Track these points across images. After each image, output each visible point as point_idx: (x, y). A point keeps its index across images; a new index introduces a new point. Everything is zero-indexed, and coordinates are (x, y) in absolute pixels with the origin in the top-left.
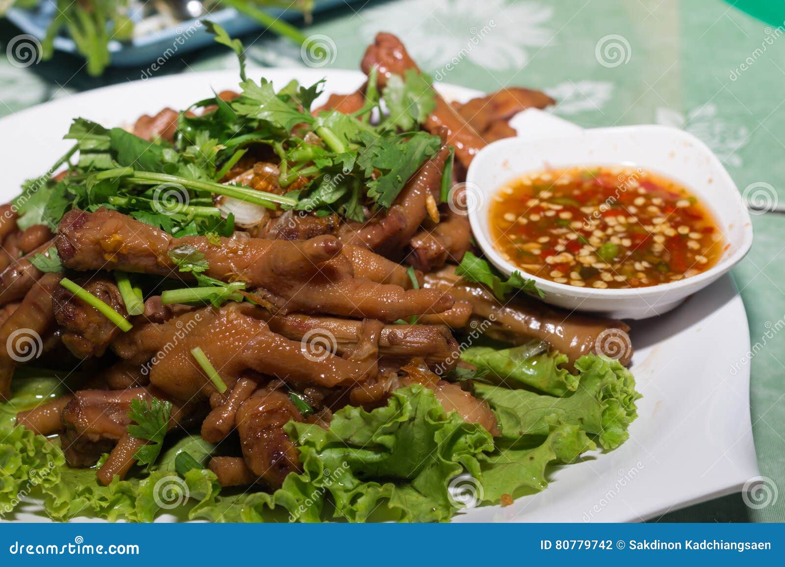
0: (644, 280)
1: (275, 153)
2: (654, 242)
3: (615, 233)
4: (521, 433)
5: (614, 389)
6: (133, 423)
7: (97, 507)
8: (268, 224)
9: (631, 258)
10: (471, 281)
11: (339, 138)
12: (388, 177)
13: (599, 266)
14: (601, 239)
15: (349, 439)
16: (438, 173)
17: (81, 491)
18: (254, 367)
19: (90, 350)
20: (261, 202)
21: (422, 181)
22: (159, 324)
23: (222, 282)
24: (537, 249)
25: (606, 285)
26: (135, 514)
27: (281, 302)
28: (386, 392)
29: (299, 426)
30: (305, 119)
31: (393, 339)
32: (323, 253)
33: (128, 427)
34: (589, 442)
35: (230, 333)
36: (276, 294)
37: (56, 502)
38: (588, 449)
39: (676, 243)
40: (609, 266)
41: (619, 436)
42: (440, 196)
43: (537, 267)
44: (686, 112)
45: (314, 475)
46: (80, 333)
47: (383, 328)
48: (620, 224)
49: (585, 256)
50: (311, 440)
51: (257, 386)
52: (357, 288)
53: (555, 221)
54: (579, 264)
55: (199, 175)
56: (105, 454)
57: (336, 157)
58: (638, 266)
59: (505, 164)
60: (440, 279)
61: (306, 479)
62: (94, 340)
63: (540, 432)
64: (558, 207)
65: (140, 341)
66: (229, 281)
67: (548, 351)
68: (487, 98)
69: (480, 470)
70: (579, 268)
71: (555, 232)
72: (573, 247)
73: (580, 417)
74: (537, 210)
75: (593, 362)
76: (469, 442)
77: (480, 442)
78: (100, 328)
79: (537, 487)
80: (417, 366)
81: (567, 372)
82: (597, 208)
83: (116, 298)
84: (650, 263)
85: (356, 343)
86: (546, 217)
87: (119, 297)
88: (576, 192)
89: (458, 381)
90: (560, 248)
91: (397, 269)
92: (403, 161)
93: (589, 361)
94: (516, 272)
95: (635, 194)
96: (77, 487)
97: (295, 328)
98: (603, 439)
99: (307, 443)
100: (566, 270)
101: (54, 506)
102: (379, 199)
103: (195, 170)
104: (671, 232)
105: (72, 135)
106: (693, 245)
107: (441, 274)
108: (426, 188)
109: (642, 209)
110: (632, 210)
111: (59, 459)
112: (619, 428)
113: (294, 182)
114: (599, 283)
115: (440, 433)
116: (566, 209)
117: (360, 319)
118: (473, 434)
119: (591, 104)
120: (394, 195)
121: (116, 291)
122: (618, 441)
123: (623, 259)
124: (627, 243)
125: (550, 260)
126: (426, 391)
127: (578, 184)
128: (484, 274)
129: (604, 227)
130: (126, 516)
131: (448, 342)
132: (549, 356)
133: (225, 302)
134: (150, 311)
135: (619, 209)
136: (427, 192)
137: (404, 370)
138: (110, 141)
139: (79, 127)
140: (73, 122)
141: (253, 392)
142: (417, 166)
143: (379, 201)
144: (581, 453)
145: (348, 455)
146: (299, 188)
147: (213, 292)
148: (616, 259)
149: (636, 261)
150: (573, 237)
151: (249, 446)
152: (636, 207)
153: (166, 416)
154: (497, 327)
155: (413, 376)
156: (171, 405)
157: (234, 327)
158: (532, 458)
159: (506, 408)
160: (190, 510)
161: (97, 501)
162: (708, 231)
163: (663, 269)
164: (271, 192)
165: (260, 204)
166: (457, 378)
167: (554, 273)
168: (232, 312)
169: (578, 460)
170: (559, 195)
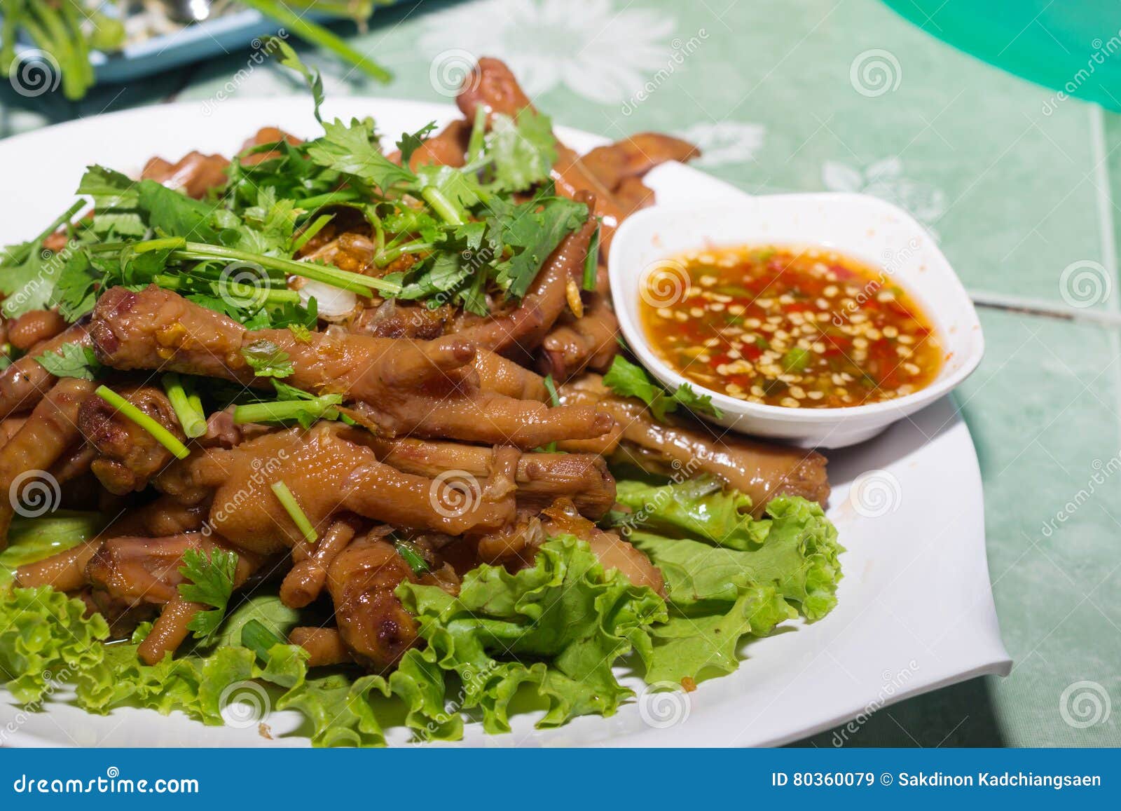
0: (846, 398)
1: (367, 220)
2: (854, 348)
3: (803, 335)
4: (695, 598)
5: (819, 542)
6: (187, 581)
7: (145, 693)
8: (361, 317)
9: (824, 369)
10: (622, 394)
11: (452, 202)
12: (522, 256)
13: (787, 379)
14: (785, 342)
15: (483, 608)
16: (582, 252)
17: (123, 673)
18: (354, 508)
19: (132, 482)
20: (353, 287)
21: (561, 262)
22: (226, 449)
23: (309, 394)
24: (704, 354)
25: (797, 404)
26: (198, 703)
27: (388, 422)
28: (527, 543)
29: (416, 588)
30: (404, 175)
31: (533, 473)
32: (451, 358)
33: (179, 586)
34: (788, 609)
35: (323, 463)
36: (381, 411)
37: (95, 688)
38: (787, 617)
39: (882, 349)
40: (799, 379)
41: (825, 602)
42: (583, 282)
43: (707, 378)
44: (862, 169)
45: (441, 654)
46: (119, 459)
47: (520, 458)
48: (809, 323)
49: (768, 364)
50: (434, 608)
51: (355, 534)
52: (487, 404)
53: (723, 318)
54: (761, 375)
55: (268, 247)
56: (145, 622)
57: (456, 230)
58: (837, 379)
59: (656, 239)
60: (579, 391)
61: (430, 658)
62: (136, 469)
63: (722, 596)
64: (727, 299)
65: (198, 471)
66: (319, 394)
67: (723, 489)
68: (616, 147)
69: (651, 647)
70: (760, 382)
71: (726, 332)
72: (751, 353)
73: (773, 578)
74: (698, 302)
75: (789, 506)
76: (637, 610)
77: (649, 610)
78: (146, 452)
79: (726, 669)
80: (563, 509)
81: (751, 518)
82: (776, 300)
83: (167, 414)
84: (852, 375)
85: (486, 477)
86: (712, 312)
87: (171, 413)
88: (747, 279)
89: (613, 528)
90: (734, 354)
91: (532, 378)
92: (540, 235)
93: (784, 505)
94: (686, 385)
95: (824, 283)
96: (117, 667)
97: (405, 456)
98: (807, 606)
99: (428, 612)
100: (744, 383)
101: (92, 693)
102: (511, 286)
103: (261, 240)
104: (875, 335)
105: (87, 188)
106: (903, 352)
107: (580, 386)
108: (566, 272)
109: (835, 302)
110: (822, 304)
111: (102, 632)
112: (826, 592)
113: (395, 260)
114: (788, 401)
115: (602, 600)
116: (736, 301)
117: (491, 446)
118: (642, 600)
119: (737, 154)
120: (529, 281)
121: (168, 404)
122: (823, 609)
123: (817, 371)
124: (819, 348)
125: (723, 369)
126: (581, 544)
127: (745, 267)
128: (638, 385)
129: (788, 327)
130: (184, 705)
131: (603, 477)
132: (725, 495)
133: (317, 421)
134: (214, 433)
135: (806, 301)
136: (568, 277)
137: (547, 513)
138: (139, 198)
139: (96, 177)
140: (87, 171)
141: (351, 541)
142: (557, 243)
143: (511, 289)
144: (777, 623)
145: (482, 627)
146: (402, 269)
147: (300, 408)
148: (808, 370)
149: (833, 372)
150: (749, 339)
151: (346, 614)
152: (827, 299)
153: (231, 573)
154: (656, 457)
155: (559, 521)
156: (237, 557)
157: (329, 454)
158: (717, 631)
159: (672, 564)
160: (278, 699)
161: (146, 686)
162: (922, 333)
163: (869, 382)
164: (364, 273)
165: (349, 289)
166: (612, 524)
167: (730, 388)
168: (325, 435)
169: (774, 631)
170: (725, 282)
